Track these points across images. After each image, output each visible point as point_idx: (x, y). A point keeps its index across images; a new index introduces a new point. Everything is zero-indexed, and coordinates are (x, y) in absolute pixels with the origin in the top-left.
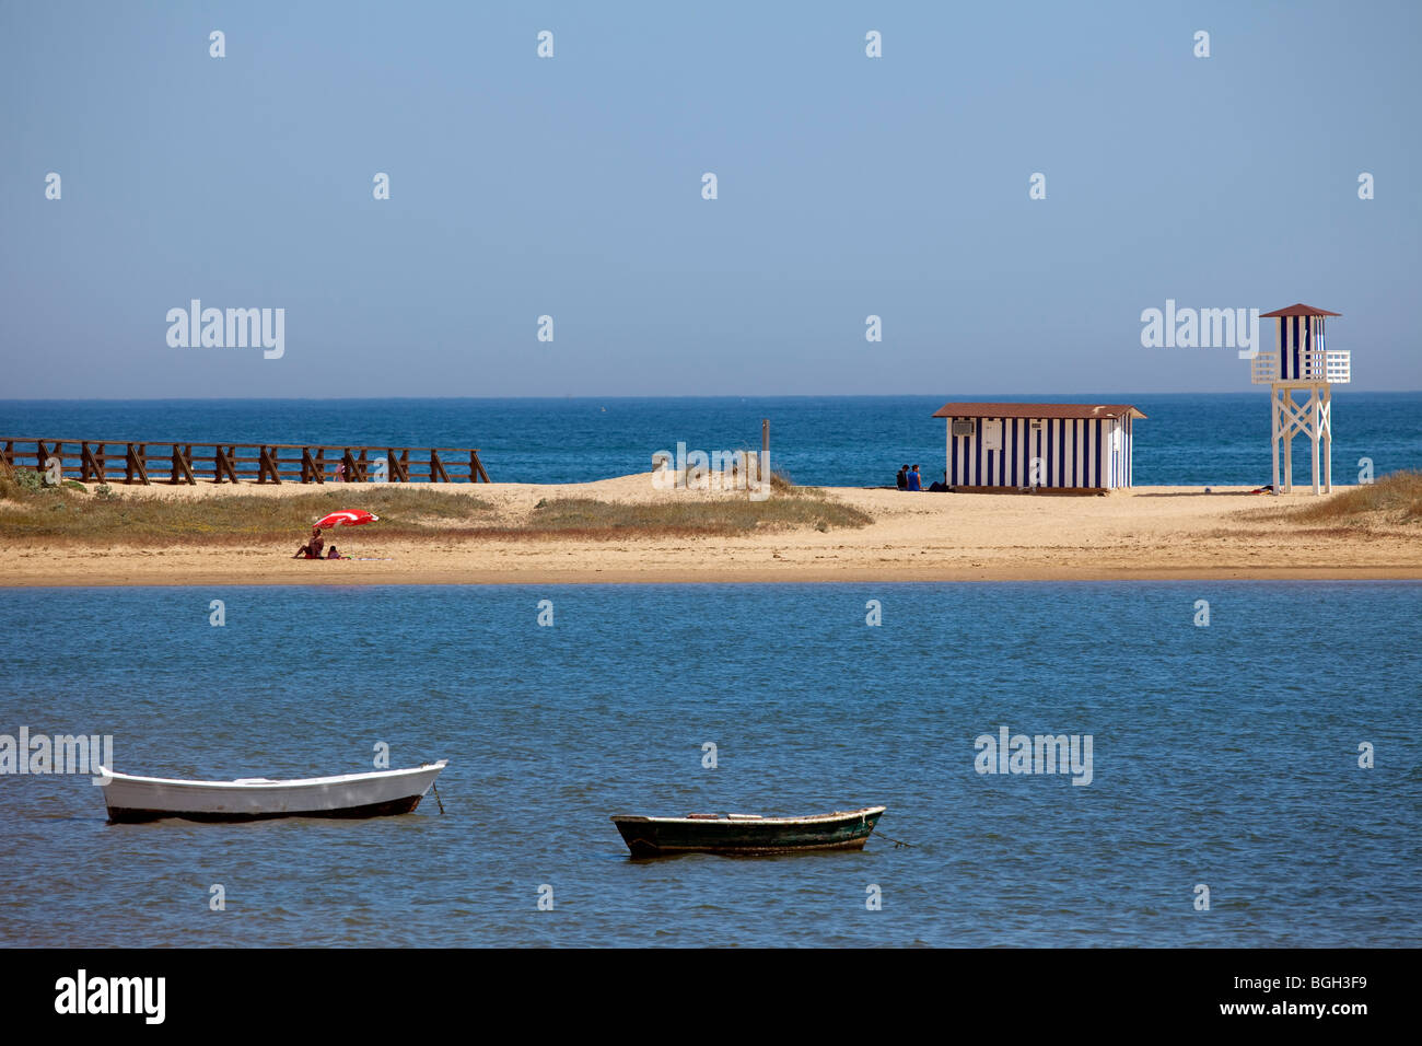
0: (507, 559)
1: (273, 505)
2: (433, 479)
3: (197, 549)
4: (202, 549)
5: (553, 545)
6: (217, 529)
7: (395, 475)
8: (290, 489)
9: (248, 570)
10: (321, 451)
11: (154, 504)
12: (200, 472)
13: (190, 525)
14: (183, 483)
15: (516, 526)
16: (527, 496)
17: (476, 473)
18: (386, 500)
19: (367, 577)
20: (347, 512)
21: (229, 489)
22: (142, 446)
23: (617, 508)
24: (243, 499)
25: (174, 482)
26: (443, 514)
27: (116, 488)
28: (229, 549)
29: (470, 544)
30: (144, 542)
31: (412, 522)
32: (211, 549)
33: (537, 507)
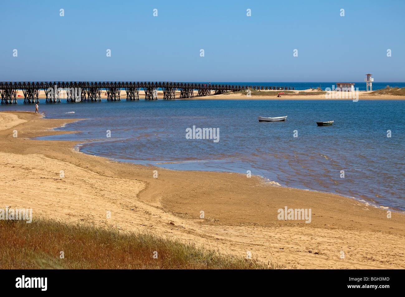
0: (296, 97)
1: (275, 92)
2: (289, 90)
5: (301, 96)
6: (270, 94)
7: (286, 89)
8: (276, 91)
9: (272, 98)
10: (279, 87)
11: (264, 92)
13: (267, 94)
14: (267, 90)
15: (297, 94)
17: (293, 89)
18: (285, 92)
19: (283, 99)
20: (282, 93)
23: (306, 93)
24: (272, 91)
26: (290, 93)
27: (261, 90)
28: (271, 96)
29: (293, 96)
30: (263, 95)
31: (288, 94)
32: (269, 96)
33: (299, 92)
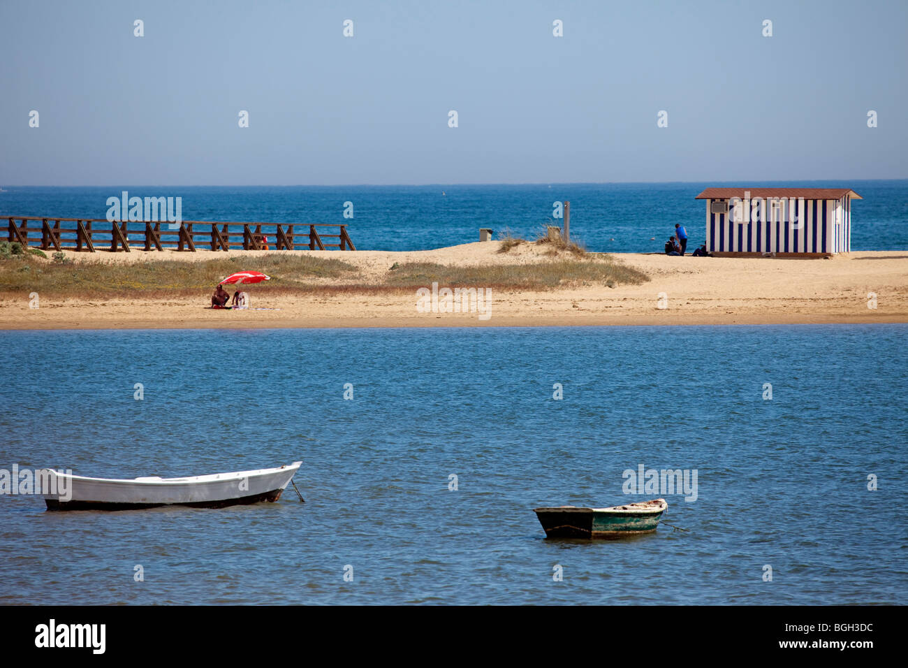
0: (368, 309)
1: (189, 268)
2: (312, 247)
3: (131, 301)
4: (135, 301)
5: (404, 298)
6: (146, 285)
7: (283, 245)
8: (202, 255)
9: (171, 317)
10: (226, 226)
11: (99, 267)
12: (132, 242)
13: (126, 283)
14: (120, 250)
15: (375, 283)
16: (383, 261)
17: (345, 243)
18: (276, 263)
19: (261, 323)
20: (247, 273)
21: (155, 255)
22: (89, 222)
23: (452, 270)
24: (166, 263)
25: (114, 250)
26: (319, 274)
27: (69, 255)
28: (156, 301)
29: (340, 297)
30: (91, 296)
31: (296, 281)
32: (142, 301)
33: (392, 269)
